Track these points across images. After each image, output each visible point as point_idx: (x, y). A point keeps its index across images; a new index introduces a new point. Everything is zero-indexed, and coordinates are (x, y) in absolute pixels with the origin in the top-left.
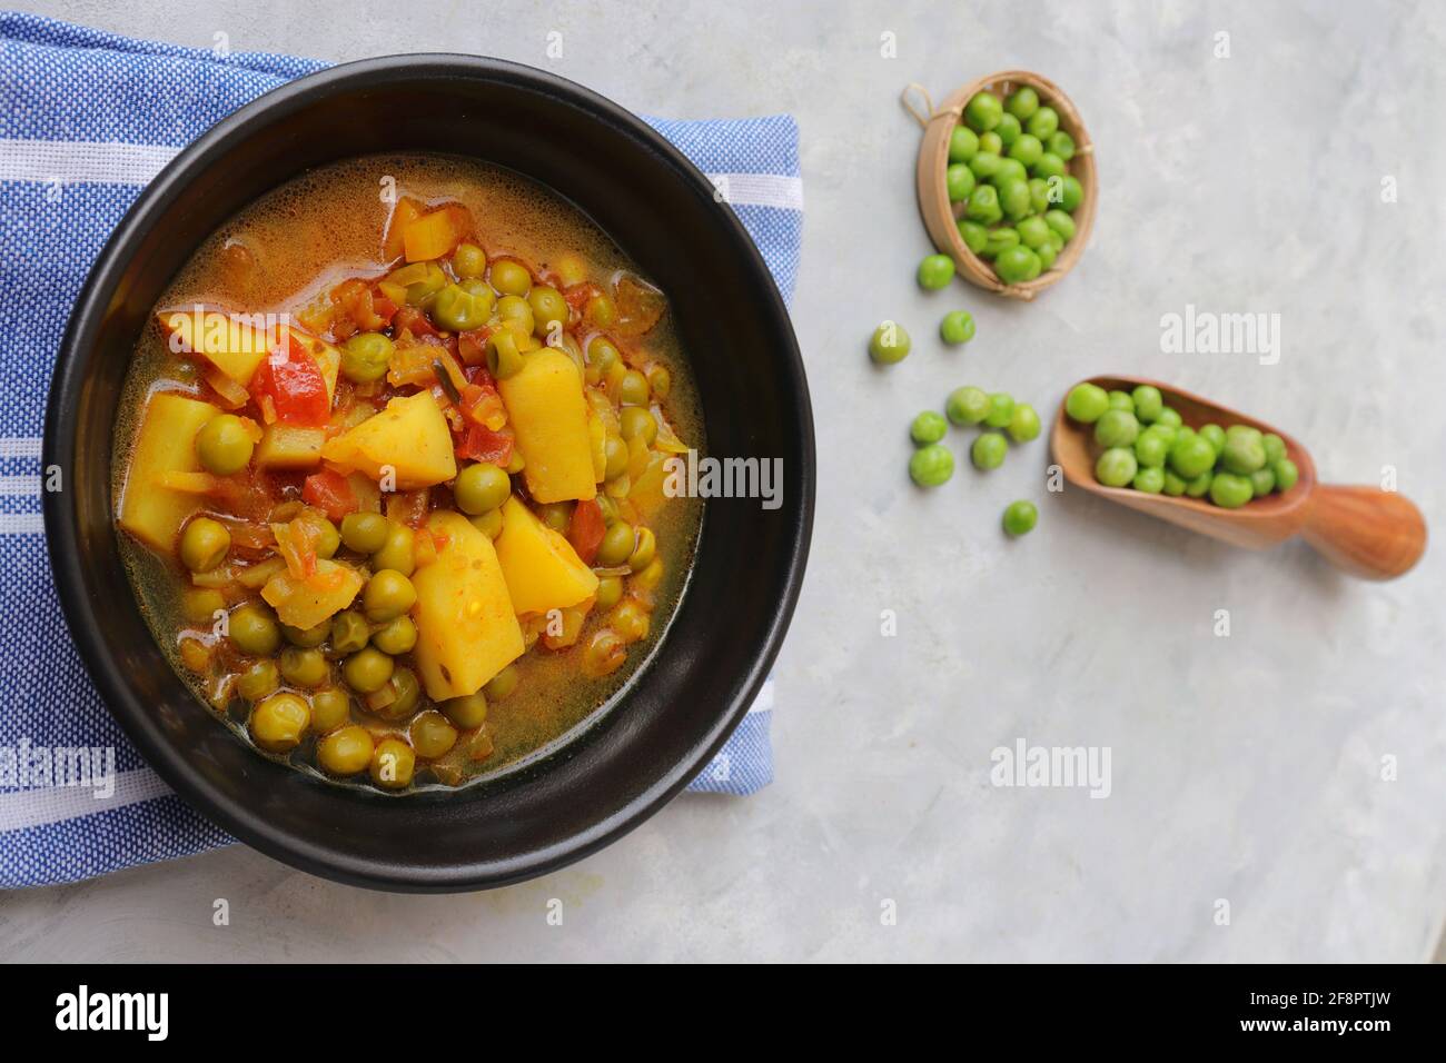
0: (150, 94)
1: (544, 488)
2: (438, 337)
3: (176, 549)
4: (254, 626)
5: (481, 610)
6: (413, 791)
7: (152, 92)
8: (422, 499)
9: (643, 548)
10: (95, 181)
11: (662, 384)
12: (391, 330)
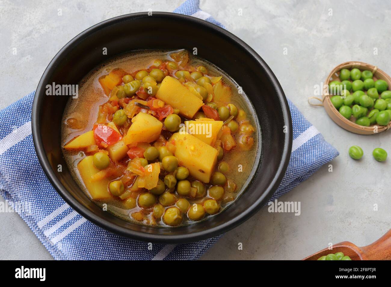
0: (26, 107)
1: (189, 112)
2: (132, 99)
3: (111, 195)
4: (145, 198)
5: (195, 148)
6: (223, 209)
7: (26, 106)
8: (162, 138)
9: (231, 109)
10: (29, 135)
11: (203, 70)
12: (121, 107)
